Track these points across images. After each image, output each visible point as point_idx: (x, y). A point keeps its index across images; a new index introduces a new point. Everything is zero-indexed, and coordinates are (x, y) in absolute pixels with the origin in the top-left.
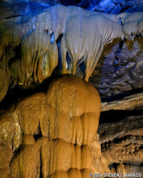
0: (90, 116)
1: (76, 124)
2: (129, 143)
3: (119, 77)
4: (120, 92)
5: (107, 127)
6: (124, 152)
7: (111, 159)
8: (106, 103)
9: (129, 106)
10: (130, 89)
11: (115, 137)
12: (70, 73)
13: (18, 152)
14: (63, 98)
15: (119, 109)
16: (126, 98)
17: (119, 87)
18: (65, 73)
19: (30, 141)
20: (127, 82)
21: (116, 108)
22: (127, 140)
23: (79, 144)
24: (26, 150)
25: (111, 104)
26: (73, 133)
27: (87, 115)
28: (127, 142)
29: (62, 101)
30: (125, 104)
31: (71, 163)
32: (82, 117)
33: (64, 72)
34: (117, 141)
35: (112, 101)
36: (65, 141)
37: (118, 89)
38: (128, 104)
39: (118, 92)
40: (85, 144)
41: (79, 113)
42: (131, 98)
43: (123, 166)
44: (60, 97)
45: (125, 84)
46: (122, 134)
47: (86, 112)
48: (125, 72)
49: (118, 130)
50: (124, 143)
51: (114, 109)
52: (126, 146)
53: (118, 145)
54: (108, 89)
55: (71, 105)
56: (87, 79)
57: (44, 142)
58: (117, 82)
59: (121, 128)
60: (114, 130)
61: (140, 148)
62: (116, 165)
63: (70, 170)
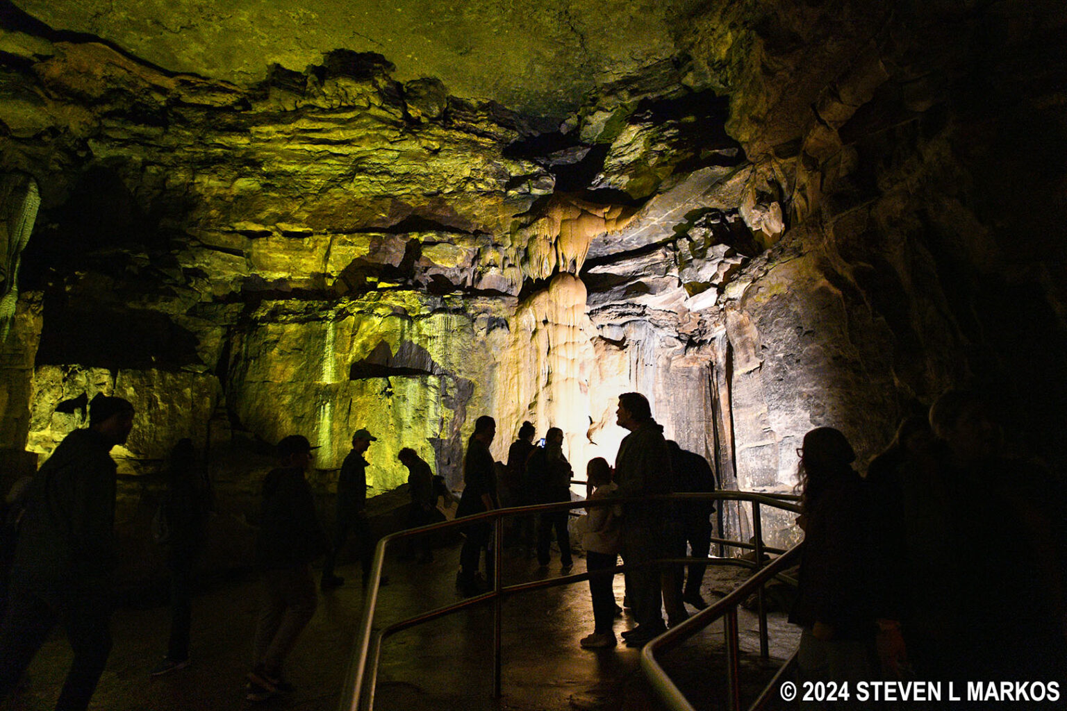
0: (578, 307)
5: (598, 295)
6: (608, 317)
7: (598, 322)
9: (619, 272)
11: (603, 305)
12: (565, 270)
13: (535, 333)
14: (560, 296)
16: (617, 263)
19: (541, 326)
20: (619, 248)
21: (609, 272)
22: (610, 308)
23: (572, 325)
24: (539, 332)
28: (610, 310)
29: (559, 299)
31: (566, 339)
32: (573, 307)
33: (561, 270)
34: (604, 308)
35: (606, 265)
36: (562, 324)
38: (619, 269)
41: (571, 305)
42: (621, 263)
43: (607, 327)
44: (558, 296)
46: (607, 303)
47: (575, 304)
49: (604, 301)
50: (608, 311)
52: (609, 313)
53: (604, 311)
54: (604, 252)
56: (578, 273)
57: (549, 326)
59: (607, 298)
60: (602, 299)
61: (619, 315)
62: (602, 326)
63: (566, 343)
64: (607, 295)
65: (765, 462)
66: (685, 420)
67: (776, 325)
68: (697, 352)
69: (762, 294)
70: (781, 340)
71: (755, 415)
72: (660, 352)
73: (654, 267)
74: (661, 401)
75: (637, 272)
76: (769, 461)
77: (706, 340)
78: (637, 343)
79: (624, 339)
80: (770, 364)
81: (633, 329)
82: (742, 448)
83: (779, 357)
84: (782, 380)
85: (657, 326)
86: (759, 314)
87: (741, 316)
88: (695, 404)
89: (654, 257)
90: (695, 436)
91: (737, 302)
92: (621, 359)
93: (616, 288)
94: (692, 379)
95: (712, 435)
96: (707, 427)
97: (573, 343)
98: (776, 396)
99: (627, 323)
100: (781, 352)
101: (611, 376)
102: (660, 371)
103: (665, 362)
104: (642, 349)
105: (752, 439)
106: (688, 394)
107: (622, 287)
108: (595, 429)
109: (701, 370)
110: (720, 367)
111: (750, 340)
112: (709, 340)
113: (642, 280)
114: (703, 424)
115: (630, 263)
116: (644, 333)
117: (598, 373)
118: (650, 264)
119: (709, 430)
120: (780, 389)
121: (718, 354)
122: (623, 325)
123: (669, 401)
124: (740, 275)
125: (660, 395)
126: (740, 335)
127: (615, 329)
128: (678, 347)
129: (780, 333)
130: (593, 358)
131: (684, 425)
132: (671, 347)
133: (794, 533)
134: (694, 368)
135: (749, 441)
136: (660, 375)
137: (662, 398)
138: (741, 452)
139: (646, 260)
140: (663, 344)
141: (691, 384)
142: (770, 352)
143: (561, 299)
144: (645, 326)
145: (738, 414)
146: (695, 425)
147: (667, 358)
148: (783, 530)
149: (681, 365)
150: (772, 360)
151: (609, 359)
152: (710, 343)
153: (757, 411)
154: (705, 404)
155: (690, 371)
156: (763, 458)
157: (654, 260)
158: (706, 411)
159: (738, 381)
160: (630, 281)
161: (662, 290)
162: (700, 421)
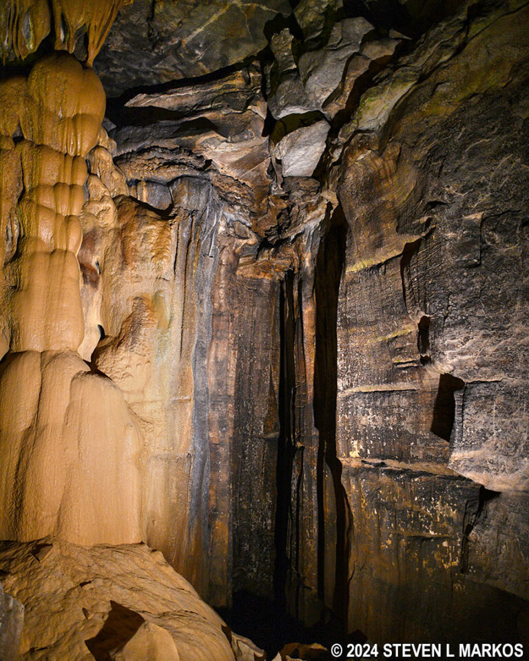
0: (85, 119)
1: (66, 128)
2: (153, 156)
3: (161, 57)
4: (169, 80)
5: (131, 132)
6: (146, 168)
7: (131, 174)
8: (145, 95)
9: (172, 104)
10: (182, 77)
11: (139, 146)
12: (66, 49)
14: (47, 89)
15: (161, 106)
16: (170, 91)
17: (165, 72)
18: (59, 49)
19: (8, 145)
20: (174, 66)
21: (156, 105)
22: (151, 152)
23: (72, 154)
25: (152, 97)
26: (63, 139)
27: (80, 116)
28: (152, 155)
29: (46, 94)
30: (167, 100)
31: (59, 177)
32: (75, 119)
33: (58, 47)
34: (141, 152)
35: (153, 94)
36: (52, 149)
37: (166, 76)
38: (172, 101)
39: (165, 80)
40: (79, 155)
41: (70, 113)
42: (176, 92)
43: (145, 184)
44: (43, 88)
45: (173, 70)
46: (147, 144)
47: (80, 112)
48: (168, 52)
49: (143, 138)
50: (146, 156)
51: (154, 105)
52: (149, 160)
53: (140, 157)
54: (151, 74)
55: (59, 101)
56: (90, 62)
57: (25, 148)
58: (161, 64)
59: (147, 136)
60: (139, 137)
61: (165, 164)
62: (137, 182)
63: (57, 185)
64: (148, 129)
65: (392, 420)
66: (248, 346)
67: (472, 155)
68: (274, 255)
69: (445, 96)
70: (481, 185)
71: (380, 339)
72: (225, 243)
73: (228, 98)
74: (221, 315)
75: (200, 105)
76: (400, 419)
77: (288, 238)
78: (192, 213)
79: (171, 206)
80: (450, 235)
81: (185, 189)
82: (348, 392)
83: (470, 221)
84: (476, 266)
85: (223, 199)
86: (429, 141)
87: (379, 162)
88: (262, 327)
89: (229, 83)
90: (259, 367)
91: (373, 135)
92: (162, 233)
93: (164, 122)
94: (260, 295)
95: (278, 367)
96: (274, 356)
97: (72, 186)
98: (460, 299)
99: (176, 179)
100: (480, 208)
101: (143, 260)
102: (223, 270)
103: (231, 258)
104: (198, 224)
105: (372, 379)
106: (255, 313)
107: (173, 122)
108: (106, 347)
109: (273, 284)
110: (305, 273)
111: (388, 206)
112: (293, 237)
113: (207, 115)
114: (269, 353)
115: (191, 93)
116: (203, 199)
117: (119, 251)
118: (223, 92)
119: (275, 360)
120: (469, 284)
121: (305, 255)
122: (170, 184)
123: (232, 316)
124: (395, 69)
125: (220, 305)
126: (368, 199)
127: (157, 190)
128: (251, 242)
129: (481, 170)
130: (113, 226)
131: (246, 352)
132: (240, 237)
133: (443, 550)
134: (265, 281)
135: (364, 382)
136: (222, 277)
137: (223, 309)
138: (347, 398)
139: (216, 87)
140: (231, 231)
141: (259, 301)
142: (451, 211)
143: (51, 95)
144: (205, 189)
145: (347, 336)
146: (261, 353)
147: (234, 254)
148: (417, 538)
149: (249, 275)
150: (455, 228)
151: (142, 231)
152: (294, 240)
153: (388, 332)
154: (274, 328)
155: (259, 283)
156: (386, 412)
157: (229, 87)
158: (274, 336)
159: (353, 282)
160: (187, 116)
161: (238, 133)
162: (266, 349)
